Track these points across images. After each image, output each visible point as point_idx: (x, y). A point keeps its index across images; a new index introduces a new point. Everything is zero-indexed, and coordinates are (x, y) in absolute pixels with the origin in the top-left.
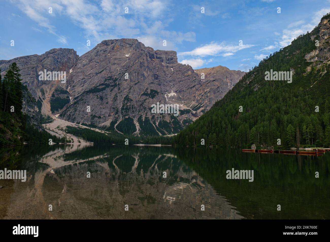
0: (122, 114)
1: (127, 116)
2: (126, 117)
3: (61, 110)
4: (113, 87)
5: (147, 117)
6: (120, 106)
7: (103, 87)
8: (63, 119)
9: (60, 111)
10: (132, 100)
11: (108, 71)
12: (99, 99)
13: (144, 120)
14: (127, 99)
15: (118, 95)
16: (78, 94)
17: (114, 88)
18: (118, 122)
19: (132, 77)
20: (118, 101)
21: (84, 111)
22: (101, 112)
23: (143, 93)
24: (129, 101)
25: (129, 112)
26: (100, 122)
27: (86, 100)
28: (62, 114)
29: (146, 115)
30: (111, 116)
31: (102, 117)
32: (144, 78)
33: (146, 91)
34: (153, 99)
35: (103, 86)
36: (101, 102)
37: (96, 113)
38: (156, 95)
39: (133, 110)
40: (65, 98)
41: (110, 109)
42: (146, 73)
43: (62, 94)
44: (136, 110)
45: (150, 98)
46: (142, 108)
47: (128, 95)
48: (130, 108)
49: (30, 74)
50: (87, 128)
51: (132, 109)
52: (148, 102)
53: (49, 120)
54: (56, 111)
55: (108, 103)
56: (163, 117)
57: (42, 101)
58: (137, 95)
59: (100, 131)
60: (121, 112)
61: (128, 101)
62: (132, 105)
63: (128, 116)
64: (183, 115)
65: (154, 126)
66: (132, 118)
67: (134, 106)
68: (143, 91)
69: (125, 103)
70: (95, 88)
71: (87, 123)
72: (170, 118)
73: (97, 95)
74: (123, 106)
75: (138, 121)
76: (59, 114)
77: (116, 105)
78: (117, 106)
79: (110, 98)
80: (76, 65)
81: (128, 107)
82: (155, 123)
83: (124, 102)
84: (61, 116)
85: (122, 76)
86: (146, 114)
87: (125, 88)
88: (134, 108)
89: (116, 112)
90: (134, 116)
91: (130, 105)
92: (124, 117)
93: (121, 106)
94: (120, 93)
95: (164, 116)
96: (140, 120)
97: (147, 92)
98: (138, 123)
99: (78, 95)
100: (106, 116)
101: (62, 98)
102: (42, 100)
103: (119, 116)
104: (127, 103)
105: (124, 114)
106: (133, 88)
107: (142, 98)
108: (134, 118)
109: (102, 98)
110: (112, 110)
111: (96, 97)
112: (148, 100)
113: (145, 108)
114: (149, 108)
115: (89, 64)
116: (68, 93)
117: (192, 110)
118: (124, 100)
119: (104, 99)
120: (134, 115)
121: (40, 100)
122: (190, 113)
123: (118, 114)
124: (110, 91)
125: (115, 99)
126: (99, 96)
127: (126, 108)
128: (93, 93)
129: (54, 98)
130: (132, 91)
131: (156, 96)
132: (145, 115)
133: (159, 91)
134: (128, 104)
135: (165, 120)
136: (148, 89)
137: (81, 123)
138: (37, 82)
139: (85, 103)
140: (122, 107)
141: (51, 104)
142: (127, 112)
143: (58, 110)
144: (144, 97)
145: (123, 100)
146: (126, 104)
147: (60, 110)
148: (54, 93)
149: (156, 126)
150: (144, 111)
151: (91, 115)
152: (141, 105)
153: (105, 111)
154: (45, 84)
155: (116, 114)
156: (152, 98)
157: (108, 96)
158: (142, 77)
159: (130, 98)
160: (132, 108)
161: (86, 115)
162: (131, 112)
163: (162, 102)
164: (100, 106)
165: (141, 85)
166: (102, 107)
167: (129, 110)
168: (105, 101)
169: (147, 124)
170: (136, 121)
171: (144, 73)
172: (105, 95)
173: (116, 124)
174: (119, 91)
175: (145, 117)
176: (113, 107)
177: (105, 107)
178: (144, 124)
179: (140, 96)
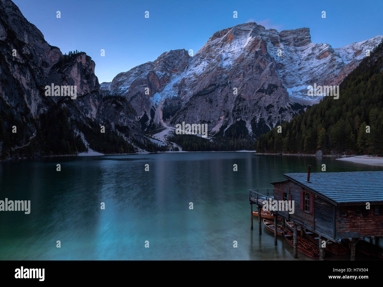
0: (233, 117)
1: (239, 118)
2: (237, 120)
3: (173, 117)
4: (223, 87)
5: (262, 118)
6: (231, 108)
9: (171, 118)
10: (244, 100)
11: (220, 69)
12: (208, 102)
14: (239, 98)
15: (229, 95)
17: (225, 87)
18: (228, 126)
19: (246, 72)
20: (229, 102)
22: (210, 116)
23: (258, 89)
25: (241, 114)
26: (209, 127)
27: (194, 104)
28: (173, 121)
29: (261, 116)
30: (221, 119)
31: (211, 122)
32: (261, 71)
33: (262, 87)
34: (270, 96)
35: (213, 87)
36: (210, 105)
37: (205, 117)
41: (221, 112)
42: (263, 64)
43: (174, 100)
44: (249, 111)
45: (267, 94)
46: (256, 107)
47: (240, 94)
48: (242, 109)
49: (142, 84)
51: (245, 110)
52: (264, 99)
53: (160, 128)
54: (167, 119)
55: (218, 105)
56: (283, 117)
57: (155, 110)
58: (252, 92)
60: (232, 114)
61: (240, 101)
62: (245, 106)
63: (240, 119)
65: (270, 128)
66: (244, 120)
68: (259, 87)
69: (236, 104)
70: (204, 90)
74: (235, 108)
75: (251, 124)
76: (170, 122)
77: (226, 106)
78: (227, 108)
79: (220, 99)
80: (188, 67)
82: (271, 125)
83: (236, 102)
84: (171, 123)
85: (234, 72)
86: (261, 114)
88: (246, 108)
89: (227, 115)
90: (247, 118)
91: (243, 106)
92: (235, 119)
93: (233, 108)
94: (231, 92)
95: (284, 115)
96: (253, 122)
97: (264, 87)
98: (251, 126)
100: (216, 121)
102: (155, 108)
103: (229, 119)
104: (239, 104)
105: (235, 116)
106: (247, 84)
107: (258, 96)
108: (247, 120)
109: (211, 101)
110: (223, 113)
111: (205, 99)
112: (264, 97)
113: (260, 108)
114: (265, 107)
115: (201, 63)
116: (180, 99)
118: (236, 100)
119: (214, 101)
120: (246, 116)
121: (153, 109)
123: (228, 117)
126: (208, 99)
127: (238, 110)
128: (201, 96)
129: (167, 106)
130: (244, 88)
131: (274, 92)
132: (260, 116)
133: (279, 85)
134: (240, 105)
135: (284, 120)
136: (264, 84)
138: (150, 91)
139: (194, 107)
140: (233, 109)
141: (163, 112)
142: (238, 114)
144: (260, 94)
145: (234, 100)
146: (238, 104)
148: (166, 100)
149: (272, 128)
150: (259, 112)
151: (200, 121)
152: (256, 104)
153: (215, 115)
154: (158, 91)
155: (226, 118)
156: (270, 94)
157: (218, 98)
158: (257, 70)
159: (242, 97)
161: (195, 120)
162: (244, 113)
163: (282, 98)
164: (210, 109)
165: (256, 80)
166: (211, 110)
167: (241, 112)
168: (214, 103)
169: (262, 126)
170: (249, 123)
171: (260, 64)
172: (215, 96)
173: (226, 129)
174: (230, 90)
175: (260, 118)
176: (223, 109)
177: (215, 110)
178: (257, 126)
179: (255, 94)
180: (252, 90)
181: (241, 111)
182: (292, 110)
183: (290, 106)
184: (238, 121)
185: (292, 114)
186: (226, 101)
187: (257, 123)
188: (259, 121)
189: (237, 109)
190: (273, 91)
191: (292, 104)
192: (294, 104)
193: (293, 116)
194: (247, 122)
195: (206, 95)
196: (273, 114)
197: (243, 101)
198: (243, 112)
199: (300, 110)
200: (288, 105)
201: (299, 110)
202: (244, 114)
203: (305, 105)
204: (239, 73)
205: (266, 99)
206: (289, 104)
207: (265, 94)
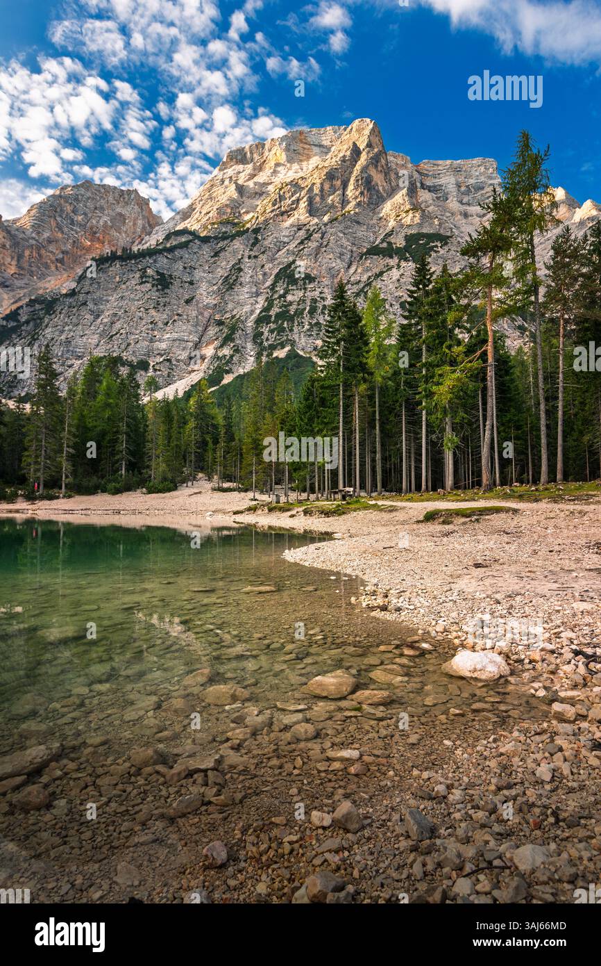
0: (255, 342)
1: (283, 347)
2: (275, 355)
4: (225, 242)
6: (252, 312)
7: (183, 240)
10: (310, 279)
12: (149, 285)
14: (287, 275)
15: (247, 264)
17: (232, 241)
18: (227, 380)
19: (318, 198)
20: (246, 290)
21: (68, 342)
22: (151, 341)
23: (369, 248)
24: (296, 284)
25: (291, 330)
30: (204, 358)
31: (152, 364)
32: (375, 197)
33: (382, 240)
36: (155, 294)
37: (129, 344)
38: (437, 246)
39: (314, 321)
41: (205, 327)
42: (381, 176)
45: (406, 260)
47: (294, 262)
48: (299, 313)
51: (312, 318)
52: (394, 278)
55: (192, 299)
58: (342, 261)
60: (251, 333)
61: (293, 283)
62: (314, 301)
63: (287, 348)
66: (307, 356)
67: (320, 305)
69: (276, 296)
73: (144, 270)
74: (266, 309)
77: (230, 306)
78: (234, 313)
79: (209, 282)
81: (292, 309)
83: (273, 290)
87: (286, 240)
89: (227, 337)
91: (302, 301)
92: (265, 353)
93: (258, 311)
94: (256, 257)
97: (390, 243)
100: (178, 361)
103: (237, 351)
104: (287, 292)
105: (267, 339)
106: (322, 234)
107: (367, 269)
109: (163, 282)
110: (212, 331)
111: (138, 276)
112: (394, 270)
118: (275, 283)
119: (177, 283)
123: (233, 340)
124: (212, 254)
125: (230, 283)
126: (150, 272)
127: (283, 315)
128: (123, 259)
130: (312, 245)
131: (436, 252)
134: (289, 298)
136: (392, 235)
140: (261, 312)
142: (281, 330)
144: (378, 263)
145: (268, 283)
146: (284, 296)
152: (360, 292)
153: (175, 335)
155: (222, 346)
157: (198, 274)
158: (363, 195)
160: (313, 311)
162: (307, 327)
164: (153, 312)
165: (358, 223)
166: (159, 317)
167: (296, 323)
168: (179, 292)
171: (372, 173)
172: (185, 268)
173: (217, 387)
174: (251, 250)
176: (217, 317)
177: (176, 317)
179: (355, 266)
180: (342, 254)
181: (292, 320)
184: (277, 357)
186: (233, 284)
189: (277, 315)
190: (432, 249)
194: (319, 362)
195: (144, 257)
197: (305, 284)
198: (301, 324)
202: (308, 330)
204: (294, 198)
205: (403, 274)
207: (399, 262)
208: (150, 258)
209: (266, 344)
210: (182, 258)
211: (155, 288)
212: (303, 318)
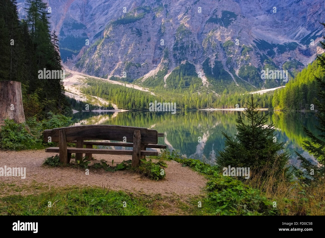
0: (174, 58)
1: (184, 60)
4: (156, 12)
5: (219, 60)
6: (171, 45)
7: (141, 13)
8: (80, 72)
9: (75, 59)
10: (190, 33)
12: (135, 35)
13: (213, 66)
14: (182, 31)
15: (167, 24)
16: (100, 28)
18: (169, 73)
20: (168, 36)
22: (139, 56)
23: (209, 18)
24: (185, 35)
25: (186, 54)
26: (139, 72)
29: (217, 58)
31: (142, 65)
33: (214, 14)
34: (227, 28)
36: (138, 39)
37: (132, 58)
38: (232, 20)
39: (193, 51)
40: (80, 36)
41: (155, 50)
43: (74, 30)
45: (222, 26)
47: (183, 24)
48: (188, 47)
50: (120, 84)
51: (192, 49)
54: (69, 59)
55: (150, 39)
58: (199, 22)
59: (141, 89)
60: (173, 54)
62: (192, 42)
63: (185, 61)
64: (283, 55)
65: (232, 75)
66: (192, 63)
67: (194, 44)
68: (209, 15)
69: (179, 39)
70: (127, 15)
71: (118, 76)
72: (260, 60)
73: (131, 28)
74: (176, 44)
75: (203, 69)
78: (165, 45)
79: (153, 31)
81: (185, 45)
82: (232, 71)
84: (77, 66)
86: (216, 55)
88: (194, 46)
89: (165, 55)
90: (196, 60)
91: (188, 42)
92: (178, 62)
93: (173, 45)
96: (206, 67)
97: (216, 16)
98: (203, 72)
99: (101, 30)
100: (149, 63)
101: (76, 36)
103: (170, 61)
105: (178, 57)
106: (192, 10)
107: (209, 28)
108: (195, 63)
109: (139, 33)
110: (158, 52)
111: (130, 30)
112: (218, 30)
113: (214, 46)
114: (221, 44)
116: (84, 28)
117: (300, 43)
118: (178, 33)
119: (143, 33)
120: (195, 58)
122: (297, 49)
123: (168, 58)
124: (152, 18)
126: (134, 29)
127: (182, 48)
128: (124, 24)
129: (64, 37)
130: (189, 16)
131: (232, 23)
132: (215, 57)
133: (237, 12)
134: (183, 40)
135: (250, 64)
136: (217, 11)
137: (109, 77)
140: (174, 45)
142: (183, 54)
143: (72, 57)
144: (213, 25)
145: (175, 32)
147: (74, 56)
148: (62, 29)
149: (235, 76)
150: (213, 51)
151: (124, 63)
153: (147, 54)
155: (164, 59)
156: (226, 26)
157: (150, 28)
159: (186, 28)
160: (192, 47)
161: (116, 62)
162: (191, 53)
163: (244, 32)
166: (141, 47)
168: (144, 37)
169: (220, 73)
170: (200, 68)
172: (145, 26)
173: (167, 76)
175: (215, 61)
177: (146, 47)
178: (213, 73)
179: (204, 25)
181: (185, 50)
182: (258, 50)
183: (255, 45)
184: (183, 64)
185: (259, 56)
187: (212, 67)
188: (214, 65)
189: (180, 47)
190: (230, 21)
191: (256, 41)
192: (260, 42)
193: (261, 59)
194: (196, 66)
195: (131, 23)
196: (233, 55)
197: (188, 35)
198: (189, 51)
199: (269, 50)
200: (253, 43)
201: (267, 50)
202: (191, 54)
203: (273, 43)
206: (254, 41)
207: (220, 26)
208: (133, 23)
209: (178, 58)
210: (143, 22)
211: (137, 36)
212: (189, 49)
